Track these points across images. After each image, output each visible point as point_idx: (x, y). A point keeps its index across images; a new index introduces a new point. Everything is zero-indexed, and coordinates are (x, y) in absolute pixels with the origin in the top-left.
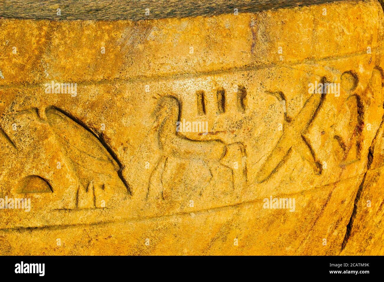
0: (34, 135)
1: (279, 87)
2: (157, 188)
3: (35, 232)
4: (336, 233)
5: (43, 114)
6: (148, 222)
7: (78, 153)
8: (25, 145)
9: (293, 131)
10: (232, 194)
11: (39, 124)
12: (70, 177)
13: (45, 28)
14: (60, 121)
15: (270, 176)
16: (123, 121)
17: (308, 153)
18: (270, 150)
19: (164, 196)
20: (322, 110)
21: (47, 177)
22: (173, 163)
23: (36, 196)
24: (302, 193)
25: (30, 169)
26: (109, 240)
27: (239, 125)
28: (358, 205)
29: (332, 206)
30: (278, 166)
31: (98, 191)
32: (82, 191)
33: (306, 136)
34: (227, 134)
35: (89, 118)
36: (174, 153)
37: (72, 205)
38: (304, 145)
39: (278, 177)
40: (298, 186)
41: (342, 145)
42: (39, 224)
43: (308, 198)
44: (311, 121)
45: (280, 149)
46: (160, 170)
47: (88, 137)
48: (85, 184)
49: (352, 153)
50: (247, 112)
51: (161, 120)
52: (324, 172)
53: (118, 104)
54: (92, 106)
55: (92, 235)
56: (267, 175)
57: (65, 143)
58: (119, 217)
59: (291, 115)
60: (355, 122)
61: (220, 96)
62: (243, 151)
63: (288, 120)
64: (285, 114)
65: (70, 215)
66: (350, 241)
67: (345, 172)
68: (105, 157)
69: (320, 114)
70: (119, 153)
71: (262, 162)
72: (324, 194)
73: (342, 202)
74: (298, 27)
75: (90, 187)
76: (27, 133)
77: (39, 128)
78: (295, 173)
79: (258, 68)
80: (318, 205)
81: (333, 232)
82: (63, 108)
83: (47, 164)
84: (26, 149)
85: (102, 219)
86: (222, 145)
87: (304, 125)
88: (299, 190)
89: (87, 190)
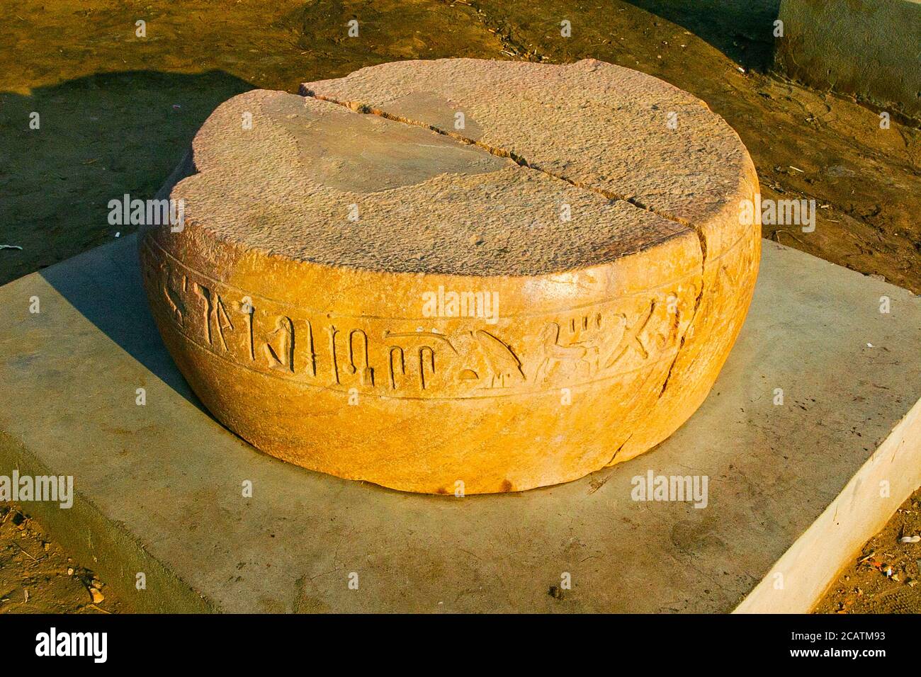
0: (469, 347)
1: (622, 311)
2: (542, 375)
3: (466, 401)
4: (655, 390)
5: (474, 334)
6: (535, 395)
7: (494, 356)
8: (463, 352)
9: (630, 335)
10: (588, 376)
11: (472, 341)
12: (490, 371)
13: (478, 283)
14: (484, 337)
15: (613, 364)
16: (524, 339)
17: (640, 347)
18: (614, 349)
19: (546, 380)
20: (650, 320)
21: (475, 371)
22: (553, 361)
23: (468, 381)
24: (633, 371)
25: (465, 366)
26: (510, 405)
27: (596, 336)
28: (672, 371)
29: (654, 376)
30: (619, 357)
31: (506, 378)
32: (496, 378)
33: (639, 337)
34: (587, 343)
35: (503, 337)
36: (553, 355)
37: (489, 386)
38: (637, 343)
39: (618, 364)
40: (631, 368)
41: (664, 339)
42: (469, 397)
43: (637, 374)
44: (643, 328)
45: (621, 347)
46: (544, 366)
47: (501, 346)
48: (498, 373)
49: (670, 342)
50: (601, 328)
51: (546, 337)
52: (649, 358)
53: (521, 329)
54: (505, 330)
55: (500, 402)
56: (611, 363)
57: (486, 349)
58: (517, 393)
59: (629, 326)
60: (674, 322)
61: (584, 320)
62: (597, 351)
63: (627, 329)
64: (626, 326)
65: (488, 392)
66: (665, 393)
67: (664, 355)
68: (511, 358)
69: (648, 323)
70: (520, 357)
71: (609, 356)
72: (648, 370)
73: (661, 372)
74: (638, 269)
75: (501, 376)
76: (465, 346)
77: (472, 343)
78: (630, 360)
79: (610, 300)
80: (643, 377)
81: (653, 390)
82: (487, 331)
83: (476, 363)
84: (464, 355)
85: (507, 393)
86: (583, 349)
87: (638, 330)
88: (632, 370)
89: (499, 377)
